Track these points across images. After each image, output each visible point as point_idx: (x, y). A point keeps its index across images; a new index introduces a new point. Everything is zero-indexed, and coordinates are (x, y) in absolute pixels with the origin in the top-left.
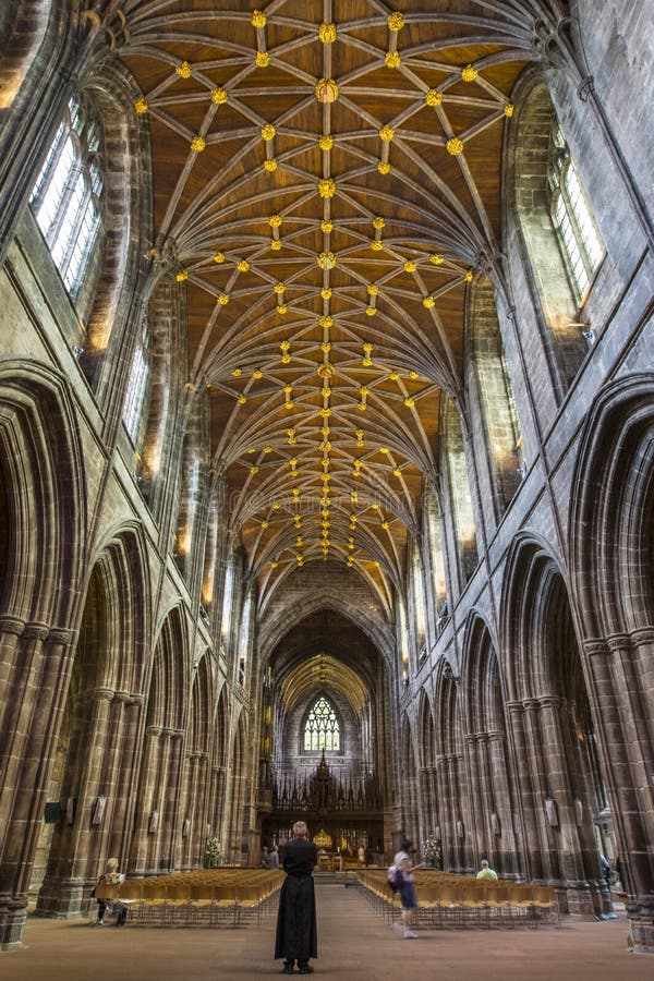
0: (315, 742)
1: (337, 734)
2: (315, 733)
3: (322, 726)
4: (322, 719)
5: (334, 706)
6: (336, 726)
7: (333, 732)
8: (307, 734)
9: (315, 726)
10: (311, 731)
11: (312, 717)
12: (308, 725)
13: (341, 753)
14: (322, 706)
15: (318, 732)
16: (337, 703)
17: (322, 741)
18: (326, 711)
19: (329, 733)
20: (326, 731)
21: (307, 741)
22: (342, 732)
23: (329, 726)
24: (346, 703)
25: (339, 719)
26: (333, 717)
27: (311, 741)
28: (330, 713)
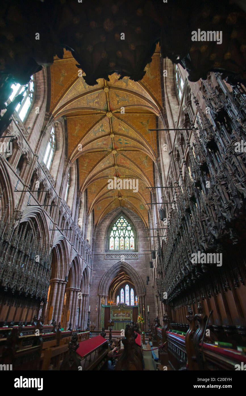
0: (117, 243)
1: (132, 239)
2: (117, 239)
3: (122, 234)
4: (122, 230)
5: (130, 221)
6: (132, 234)
7: (129, 237)
8: (112, 239)
9: (117, 234)
10: (114, 238)
11: (115, 228)
12: (112, 234)
13: (136, 250)
14: (122, 222)
15: (119, 238)
16: (132, 218)
17: (122, 243)
18: (125, 225)
19: (127, 238)
20: (124, 238)
21: (111, 244)
22: (136, 238)
23: (127, 234)
24: (138, 217)
25: (134, 229)
26: (129, 228)
27: (114, 244)
28: (128, 226)
